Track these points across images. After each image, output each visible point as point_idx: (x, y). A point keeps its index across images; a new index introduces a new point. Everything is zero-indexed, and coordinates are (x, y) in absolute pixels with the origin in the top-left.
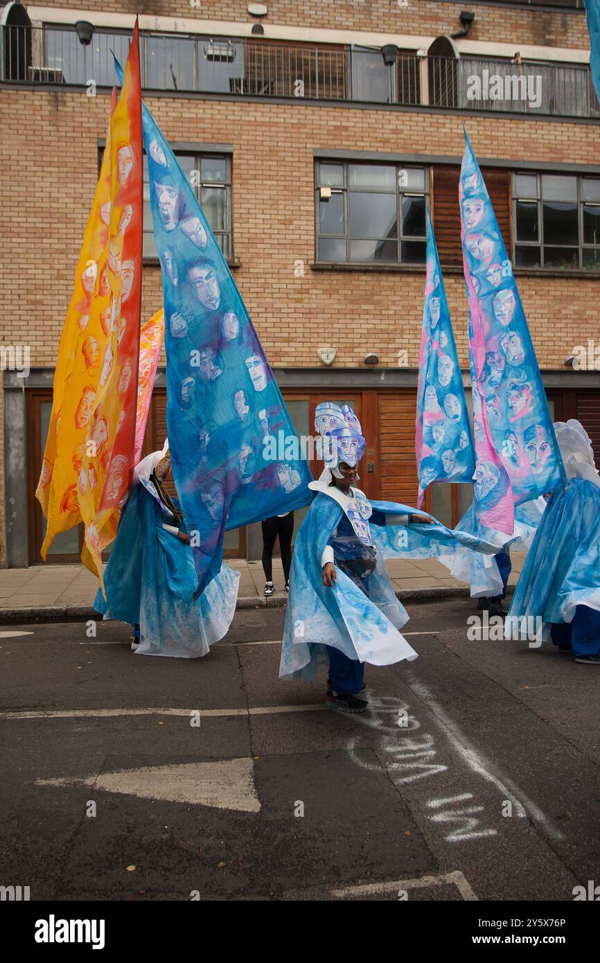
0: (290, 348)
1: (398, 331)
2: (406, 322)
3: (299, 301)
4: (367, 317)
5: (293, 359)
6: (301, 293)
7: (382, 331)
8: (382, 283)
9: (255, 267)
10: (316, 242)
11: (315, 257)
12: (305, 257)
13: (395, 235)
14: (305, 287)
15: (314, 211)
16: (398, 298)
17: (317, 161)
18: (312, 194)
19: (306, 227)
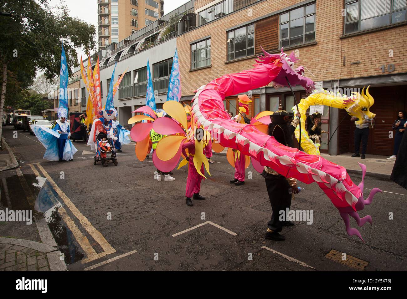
6: (223, 71)
8: (241, 64)
9: (214, 66)
10: (227, 56)
11: (227, 60)
12: (224, 61)
13: (245, 48)
14: (224, 69)
15: (226, 47)
16: (244, 68)
17: (227, 32)
18: (225, 42)
19: (224, 52)
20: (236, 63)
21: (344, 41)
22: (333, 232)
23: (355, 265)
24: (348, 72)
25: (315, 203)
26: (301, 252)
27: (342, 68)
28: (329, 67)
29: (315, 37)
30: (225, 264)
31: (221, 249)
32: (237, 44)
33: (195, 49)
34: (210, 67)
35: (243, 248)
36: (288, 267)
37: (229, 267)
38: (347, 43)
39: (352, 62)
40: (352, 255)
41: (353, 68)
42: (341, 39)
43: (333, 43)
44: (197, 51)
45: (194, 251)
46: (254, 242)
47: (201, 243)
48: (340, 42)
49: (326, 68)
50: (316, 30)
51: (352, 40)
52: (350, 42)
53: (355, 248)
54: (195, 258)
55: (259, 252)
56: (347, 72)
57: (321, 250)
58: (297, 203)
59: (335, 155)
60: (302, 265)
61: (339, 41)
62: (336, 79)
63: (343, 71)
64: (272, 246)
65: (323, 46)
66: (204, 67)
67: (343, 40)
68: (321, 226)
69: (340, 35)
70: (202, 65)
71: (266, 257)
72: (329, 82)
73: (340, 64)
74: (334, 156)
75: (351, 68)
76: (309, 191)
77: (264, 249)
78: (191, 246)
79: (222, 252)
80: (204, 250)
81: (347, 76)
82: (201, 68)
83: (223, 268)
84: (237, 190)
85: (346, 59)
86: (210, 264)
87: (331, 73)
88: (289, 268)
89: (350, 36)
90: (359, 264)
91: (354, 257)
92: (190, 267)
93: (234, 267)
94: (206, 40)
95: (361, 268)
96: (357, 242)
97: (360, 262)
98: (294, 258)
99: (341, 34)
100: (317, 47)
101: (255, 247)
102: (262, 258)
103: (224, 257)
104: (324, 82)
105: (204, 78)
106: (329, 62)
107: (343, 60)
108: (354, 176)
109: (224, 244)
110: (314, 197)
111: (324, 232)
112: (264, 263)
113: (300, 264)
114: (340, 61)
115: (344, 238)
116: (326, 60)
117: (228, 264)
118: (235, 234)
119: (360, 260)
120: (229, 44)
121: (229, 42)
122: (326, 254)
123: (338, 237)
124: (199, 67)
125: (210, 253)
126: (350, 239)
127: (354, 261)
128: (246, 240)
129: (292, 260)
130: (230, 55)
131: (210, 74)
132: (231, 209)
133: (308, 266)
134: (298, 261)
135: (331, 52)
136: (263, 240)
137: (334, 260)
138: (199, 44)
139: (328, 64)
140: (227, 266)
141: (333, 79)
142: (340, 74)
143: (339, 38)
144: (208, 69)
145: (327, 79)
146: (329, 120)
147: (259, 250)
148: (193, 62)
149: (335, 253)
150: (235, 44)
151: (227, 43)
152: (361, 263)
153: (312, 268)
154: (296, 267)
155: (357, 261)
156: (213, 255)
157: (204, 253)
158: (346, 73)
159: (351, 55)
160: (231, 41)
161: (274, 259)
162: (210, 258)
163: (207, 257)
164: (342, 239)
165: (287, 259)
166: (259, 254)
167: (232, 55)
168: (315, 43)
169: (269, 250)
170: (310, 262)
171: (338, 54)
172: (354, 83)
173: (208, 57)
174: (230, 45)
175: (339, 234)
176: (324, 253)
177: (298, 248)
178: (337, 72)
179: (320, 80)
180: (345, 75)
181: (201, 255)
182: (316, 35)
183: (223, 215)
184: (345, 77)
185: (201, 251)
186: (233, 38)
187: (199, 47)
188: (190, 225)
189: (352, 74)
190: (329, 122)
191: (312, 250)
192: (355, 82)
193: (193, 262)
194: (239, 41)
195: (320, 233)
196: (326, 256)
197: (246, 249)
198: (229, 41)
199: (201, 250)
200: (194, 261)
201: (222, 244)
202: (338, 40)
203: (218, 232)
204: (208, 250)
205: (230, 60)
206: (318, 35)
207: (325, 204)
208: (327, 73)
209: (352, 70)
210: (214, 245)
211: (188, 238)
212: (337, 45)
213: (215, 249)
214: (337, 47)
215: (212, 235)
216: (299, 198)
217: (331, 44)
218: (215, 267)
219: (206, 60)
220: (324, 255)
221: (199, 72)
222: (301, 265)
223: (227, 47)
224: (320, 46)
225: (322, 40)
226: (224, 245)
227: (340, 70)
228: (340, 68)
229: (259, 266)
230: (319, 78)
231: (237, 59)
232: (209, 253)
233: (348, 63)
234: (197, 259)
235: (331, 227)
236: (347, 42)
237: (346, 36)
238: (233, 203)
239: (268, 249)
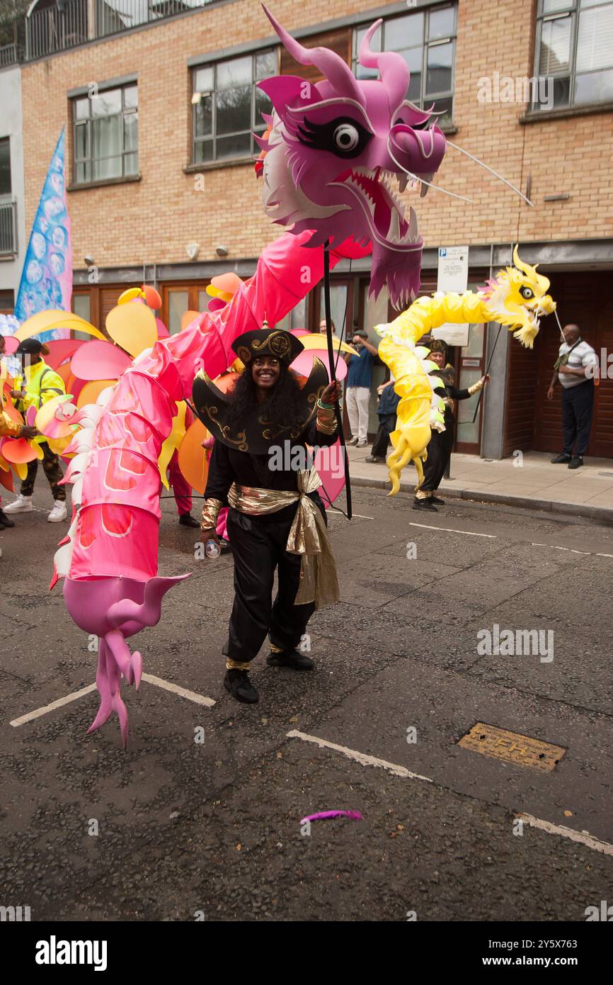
0: (170, 246)
1: (244, 223)
2: (250, 213)
3: (176, 203)
4: (221, 211)
5: (171, 256)
6: (178, 196)
7: (232, 224)
8: (234, 178)
9: (151, 178)
10: (192, 147)
11: (191, 161)
12: (181, 163)
13: (248, 127)
14: (181, 190)
15: (188, 119)
16: (244, 190)
17: (193, 69)
18: (186, 103)
19: (182, 134)
20: (220, 174)
21: (530, 131)
22: (481, 675)
23: (531, 761)
24: (539, 222)
25: (439, 597)
26: (397, 737)
27: (522, 209)
28: (488, 204)
29: (454, 113)
30: (178, 794)
31: (165, 749)
32: (223, 110)
33: (87, 115)
34: (136, 181)
35: (232, 739)
36: (359, 784)
37: (191, 803)
38: (539, 137)
39: (548, 195)
40: (526, 734)
41: (551, 212)
42: (524, 123)
43: (501, 135)
44: (92, 122)
45: (81, 764)
46: (265, 721)
47: (106, 739)
48: (520, 133)
49: (481, 207)
50: (457, 90)
51: (551, 129)
52: (547, 136)
53: (534, 714)
54: (86, 786)
55: (278, 748)
56: (535, 223)
57: (448, 727)
58: (389, 598)
59: (496, 458)
60: (397, 774)
61: (516, 130)
62: (505, 240)
63: (524, 220)
64: (317, 728)
65: (474, 139)
66: (114, 179)
67: (527, 127)
68: (450, 662)
69: (521, 112)
70: (111, 170)
71: (297, 761)
72: (486, 248)
73: (517, 198)
74: (495, 461)
75: (545, 213)
76: (424, 563)
77: (294, 738)
78: (74, 750)
79: (169, 758)
80: (115, 759)
81: (534, 234)
82: (109, 180)
83: (173, 805)
84: (217, 567)
85: (534, 185)
86: (134, 799)
87: (493, 223)
88: (362, 786)
89: (547, 116)
90: (542, 756)
91: (530, 737)
92: (69, 816)
93: (204, 800)
94: (122, 86)
95: (546, 765)
96: (542, 697)
97: (546, 749)
98: (376, 756)
99: (524, 108)
100: (458, 141)
101: (268, 734)
102: (288, 765)
103: (177, 773)
104: (473, 249)
105: (116, 215)
106: (489, 189)
107: (524, 186)
108: (543, 517)
109: (176, 734)
110: (436, 579)
111: (459, 677)
112: (294, 778)
113: (392, 773)
114: (516, 188)
115: (509, 691)
116: (479, 183)
117: (189, 794)
118: (209, 702)
119: (546, 745)
120: (199, 110)
121: (196, 104)
122: (462, 736)
123: (493, 689)
124: (99, 177)
125: (133, 765)
126: (522, 692)
127: (531, 749)
128: (243, 716)
129: (371, 763)
130: (201, 145)
131: (135, 204)
132: (198, 626)
133: (412, 775)
134: (386, 764)
135: (493, 160)
136: (292, 712)
137: (482, 751)
138: (102, 99)
139: (485, 195)
140: (184, 801)
141: (497, 240)
142: (515, 227)
143: (517, 121)
144: (131, 188)
145: (482, 242)
146: (482, 360)
147: (281, 742)
148: (80, 159)
149: (485, 733)
150: (217, 109)
151: (192, 107)
152: (547, 753)
153: (422, 780)
154: (382, 780)
155: (538, 748)
156: (143, 770)
157: (114, 769)
158: (532, 226)
159: (547, 174)
160: (204, 101)
161: (320, 764)
162: (132, 782)
163: (124, 780)
164: (503, 693)
165: (356, 763)
166: (279, 756)
167: (207, 147)
168: (451, 131)
169: (307, 742)
170: (420, 763)
171: (512, 169)
172: (552, 256)
173: (130, 147)
174: (202, 112)
175: (495, 680)
176: (456, 734)
177: (386, 729)
178: (508, 222)
179: (464, 242)
180: (529, 232)
181: (104, 776)
182: (454, 107)
183: (174, 647)
184: (529, 238)
185: (105, 763)
186: (211, 92)
187: (99, 110)
188: (69, 684)
189: (546, 231)
190: (484, 366)
191: (425, 728)
192: (554, 253)
193: (77, 800)
194: (230, 102)
195: (448, 682)
196: (462, 744)
197: (240, 745)
198: (196, 98)
199: (103, 759)
200: (83, 795)
201: (170, 735)
202: (514, 128)
203: (159, 700)
204: (128, 757)
205: (199, 163)
206: (460, 106)
207: (463, 597)
208: (482, 223)
209: (548, 219)
210: (146, 739)
211: (62, 725)
212: (510, 140)
213: (148, 751)
214: (510, 146)
215: (139, 711)
216: (397, 586)
217: (495, 136)
218: (147, 806)
219: (123, 155)
220: (457, 741)
221: (99, 193)
222: (394, 775)
223: (190, 119)
224: (466, 140)
225: (472, 122)
226: (178, 738)
227: (517, 215)
228: (518, 210)
229: (279, 789)
230: (460, 236)
231: (222, 160)
232: (129, 766)
233: (539, 196)
234: (92, 789)
235: (476, 662)
236: (537, 134)
237: (536, 118)
238: (206, 607)
239: (304, 736)
